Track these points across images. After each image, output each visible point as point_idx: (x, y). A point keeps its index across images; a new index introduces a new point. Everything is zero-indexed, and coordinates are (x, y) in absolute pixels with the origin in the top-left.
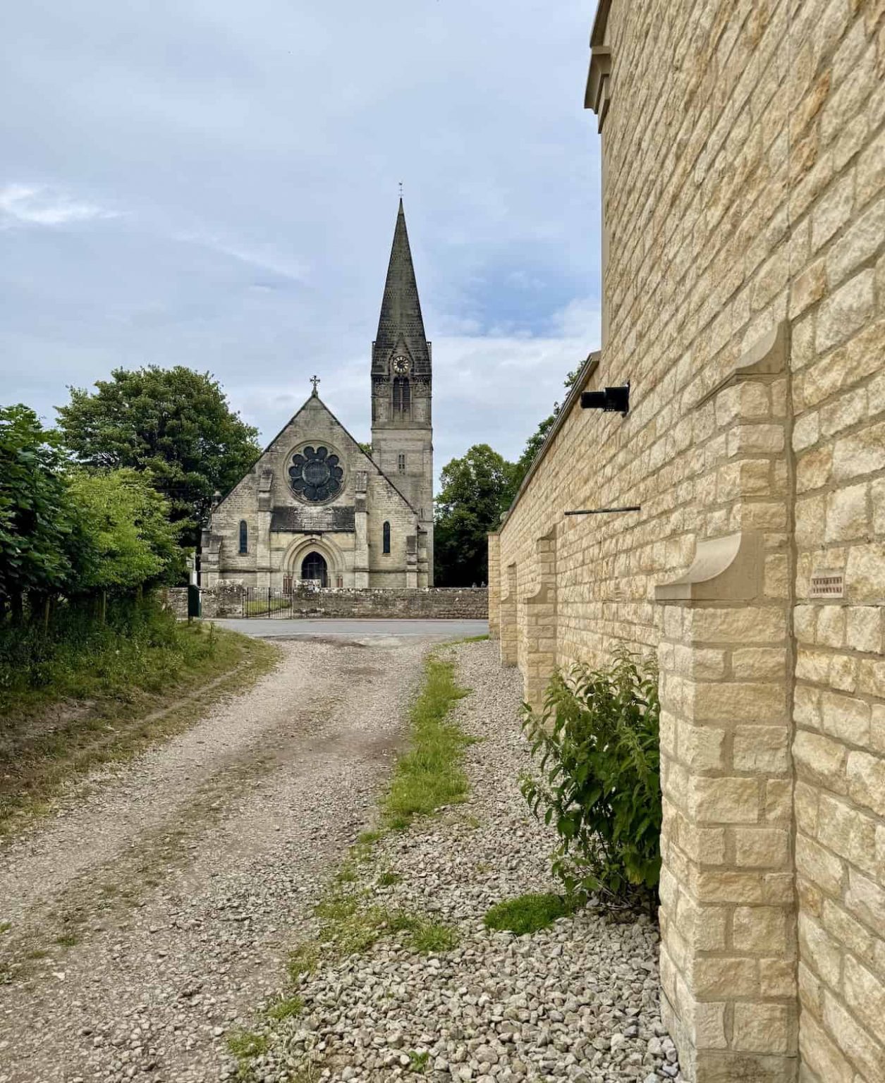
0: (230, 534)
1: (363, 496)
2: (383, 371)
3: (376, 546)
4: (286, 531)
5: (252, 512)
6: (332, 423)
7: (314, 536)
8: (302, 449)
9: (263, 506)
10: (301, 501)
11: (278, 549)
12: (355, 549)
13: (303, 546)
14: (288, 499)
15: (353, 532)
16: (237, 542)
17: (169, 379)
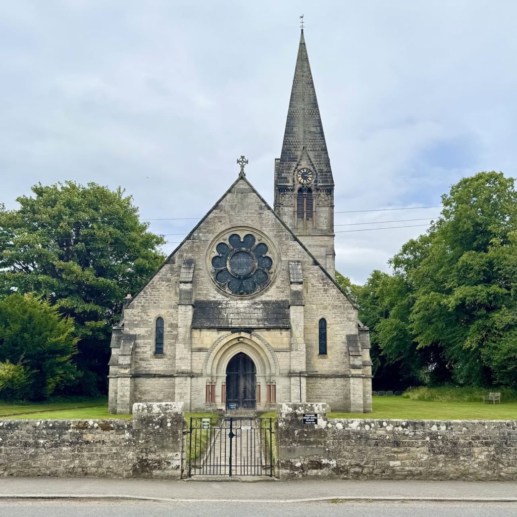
0: (144, 332)
1: (299, 288)
2: (288, 182)
3: (312, 347)
4: (209, 328)
5: (170, 307)
6: (261, 208)
7: (243, 334)
8: (227, 236)
9: (184, 298)
10: (225, 294)
11: (200, 350)
12: (290, 350)
13: (229, 346)
14: (210, 292)
15: (288, 328)
16: (152, 341)
17: (84, 194)
